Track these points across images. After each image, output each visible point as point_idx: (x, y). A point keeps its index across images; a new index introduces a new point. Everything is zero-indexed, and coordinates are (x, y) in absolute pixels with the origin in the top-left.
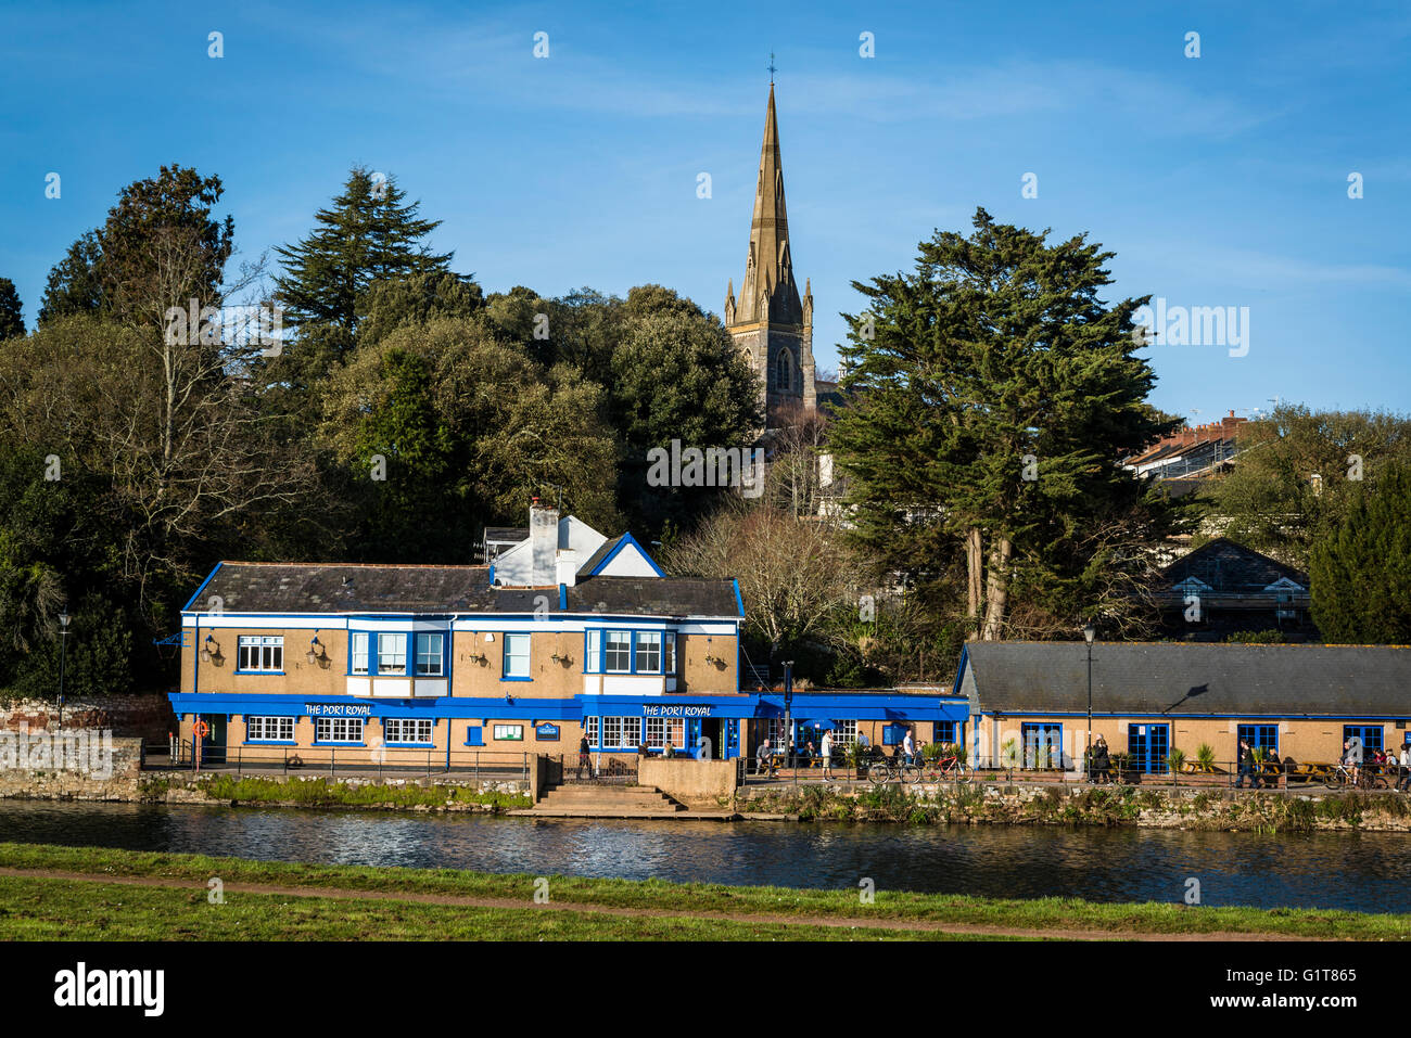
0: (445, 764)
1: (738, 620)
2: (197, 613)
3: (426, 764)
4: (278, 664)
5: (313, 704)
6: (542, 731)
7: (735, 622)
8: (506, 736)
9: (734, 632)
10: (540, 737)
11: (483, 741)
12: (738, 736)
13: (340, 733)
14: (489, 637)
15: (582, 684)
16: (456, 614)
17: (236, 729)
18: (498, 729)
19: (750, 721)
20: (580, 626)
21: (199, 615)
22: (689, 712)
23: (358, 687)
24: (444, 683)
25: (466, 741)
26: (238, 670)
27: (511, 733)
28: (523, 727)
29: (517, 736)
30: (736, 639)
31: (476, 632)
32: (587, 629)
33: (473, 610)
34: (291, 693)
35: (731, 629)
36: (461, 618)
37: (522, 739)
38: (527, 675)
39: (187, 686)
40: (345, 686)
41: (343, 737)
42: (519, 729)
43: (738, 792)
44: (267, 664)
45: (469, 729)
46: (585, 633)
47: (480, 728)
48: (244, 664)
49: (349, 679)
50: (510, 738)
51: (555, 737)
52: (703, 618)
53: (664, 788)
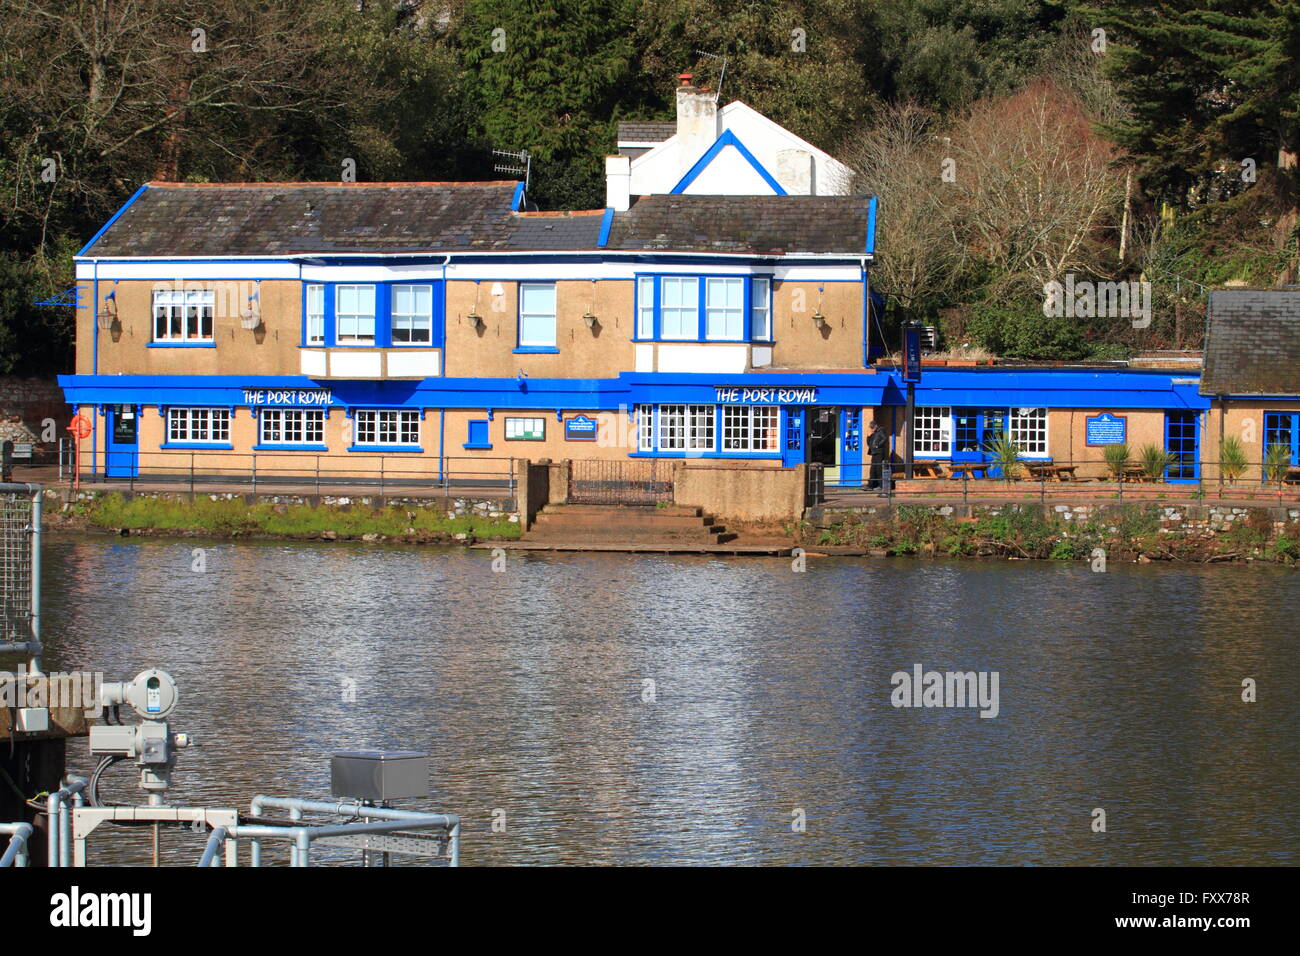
0: (437, 476)
1: (863, 258)
2: (95, 259)
3: (378, 475)
4: (207, 331)
5: (253, 390)
6: (574, 427)
7: (857, 262)
8: (522, 434)
9: (859, 278)
10: (571, 435)
11: (490, 442)
12: (860, 433)
13: (293, 431)
14: (497, 289)
15: (632, 357)
16: (449, 255)
17: (151, 427)
18: (510, 424)
19: (876, 409)
20: (628, 270)
21: (99, 261)
22: (784, 398)
23: (312, 364)
24: (435, 355)
25: (466, 440)
26: (152, 341)
27: (529, 428)
28: (545, 419)
29: (538, 434)
30: (861, 287)
31: (478, 281)
32: (638, 274)
33: (476, 248)
34: (224, 373)
35: (855, 273)
36: (455, 260)
37: (544, 439)
38: (552, 343)
39: (84, 365)
40: (298, 363)
41: (298, 437)
42: (539, 424)
43: (807, 516)
44: (192, 330)
45: (472, 423)
46: (636, 280)
47: (486, 422)
48: (161, 332)
49: (304, 353)
50: (528, 438)
51: (590, 436)
52: (810, 256)
53: (709, 510)
